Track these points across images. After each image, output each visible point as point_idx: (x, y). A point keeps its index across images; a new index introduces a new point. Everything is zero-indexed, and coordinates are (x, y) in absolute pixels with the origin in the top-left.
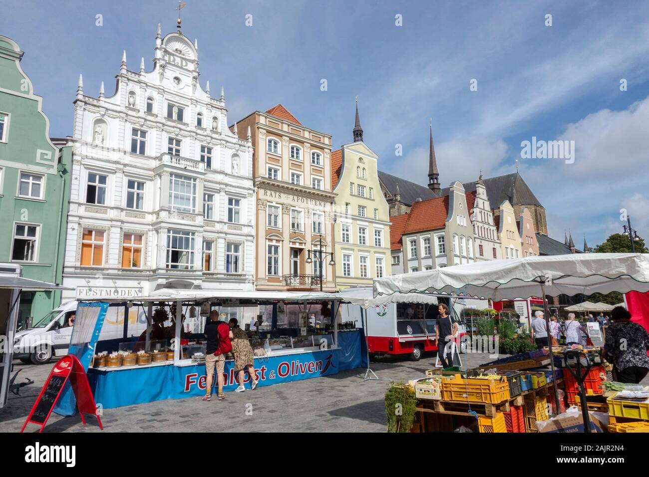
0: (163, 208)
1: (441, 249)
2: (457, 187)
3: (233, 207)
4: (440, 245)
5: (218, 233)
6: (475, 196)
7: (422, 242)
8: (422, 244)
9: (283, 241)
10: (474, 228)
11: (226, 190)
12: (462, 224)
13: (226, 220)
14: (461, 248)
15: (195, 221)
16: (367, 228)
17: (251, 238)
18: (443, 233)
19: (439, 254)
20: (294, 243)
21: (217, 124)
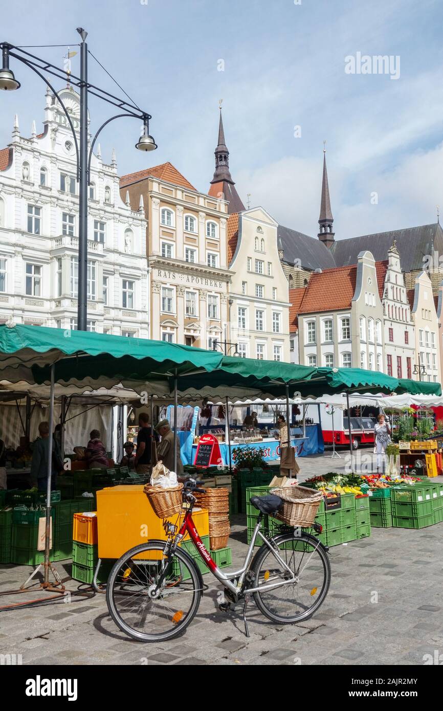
0: (66, 296)
1: (345, 333)
2: (366, 258)
3: (127, 290)
4: (344, 329)
5: (114, 320)
6: (387, 268)
7: (322, 324)
8: (322, 328)
9: (177, 328)
10: (384, 307)
11: (121, 271)
12: (370, 304)
13: (121, 306)
14: (368, 331)
15: (95, 309)
16: (265, 310)
17: (145, 326)
18: (349, 315)
19: (342, 339)
20: (189, 330)
21: (110, 195)
